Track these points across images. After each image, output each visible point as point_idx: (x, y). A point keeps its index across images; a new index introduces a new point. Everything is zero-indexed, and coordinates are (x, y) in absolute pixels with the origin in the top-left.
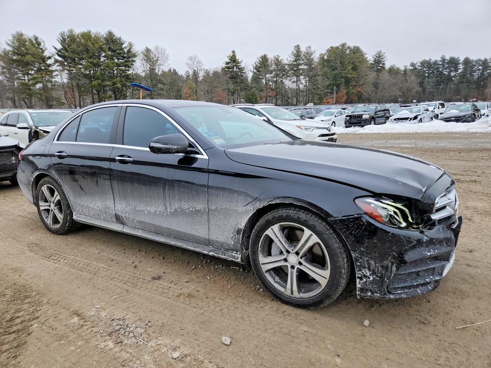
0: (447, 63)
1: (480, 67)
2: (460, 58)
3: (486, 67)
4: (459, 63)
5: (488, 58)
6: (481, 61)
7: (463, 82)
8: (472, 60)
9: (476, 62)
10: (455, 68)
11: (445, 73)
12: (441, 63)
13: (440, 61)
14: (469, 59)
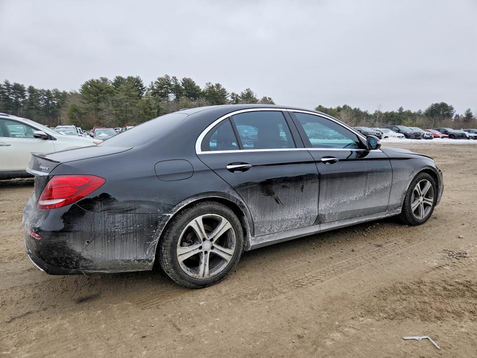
0: (12, 88)
1: (46, 97)
2: (25, 86)
3: (51, 98)
4: (25, 91)
5: (50, 90)
6: (44, 91)
7: (32, 108)
8: (37, 90)
9: (40, 91)
10: (21, 94)
11: (11, 97)
12: (5, 87)
13: (5, 85)
14: (33, 87)
